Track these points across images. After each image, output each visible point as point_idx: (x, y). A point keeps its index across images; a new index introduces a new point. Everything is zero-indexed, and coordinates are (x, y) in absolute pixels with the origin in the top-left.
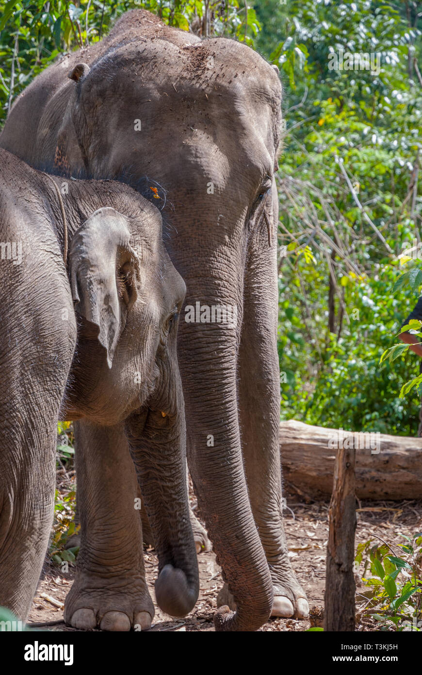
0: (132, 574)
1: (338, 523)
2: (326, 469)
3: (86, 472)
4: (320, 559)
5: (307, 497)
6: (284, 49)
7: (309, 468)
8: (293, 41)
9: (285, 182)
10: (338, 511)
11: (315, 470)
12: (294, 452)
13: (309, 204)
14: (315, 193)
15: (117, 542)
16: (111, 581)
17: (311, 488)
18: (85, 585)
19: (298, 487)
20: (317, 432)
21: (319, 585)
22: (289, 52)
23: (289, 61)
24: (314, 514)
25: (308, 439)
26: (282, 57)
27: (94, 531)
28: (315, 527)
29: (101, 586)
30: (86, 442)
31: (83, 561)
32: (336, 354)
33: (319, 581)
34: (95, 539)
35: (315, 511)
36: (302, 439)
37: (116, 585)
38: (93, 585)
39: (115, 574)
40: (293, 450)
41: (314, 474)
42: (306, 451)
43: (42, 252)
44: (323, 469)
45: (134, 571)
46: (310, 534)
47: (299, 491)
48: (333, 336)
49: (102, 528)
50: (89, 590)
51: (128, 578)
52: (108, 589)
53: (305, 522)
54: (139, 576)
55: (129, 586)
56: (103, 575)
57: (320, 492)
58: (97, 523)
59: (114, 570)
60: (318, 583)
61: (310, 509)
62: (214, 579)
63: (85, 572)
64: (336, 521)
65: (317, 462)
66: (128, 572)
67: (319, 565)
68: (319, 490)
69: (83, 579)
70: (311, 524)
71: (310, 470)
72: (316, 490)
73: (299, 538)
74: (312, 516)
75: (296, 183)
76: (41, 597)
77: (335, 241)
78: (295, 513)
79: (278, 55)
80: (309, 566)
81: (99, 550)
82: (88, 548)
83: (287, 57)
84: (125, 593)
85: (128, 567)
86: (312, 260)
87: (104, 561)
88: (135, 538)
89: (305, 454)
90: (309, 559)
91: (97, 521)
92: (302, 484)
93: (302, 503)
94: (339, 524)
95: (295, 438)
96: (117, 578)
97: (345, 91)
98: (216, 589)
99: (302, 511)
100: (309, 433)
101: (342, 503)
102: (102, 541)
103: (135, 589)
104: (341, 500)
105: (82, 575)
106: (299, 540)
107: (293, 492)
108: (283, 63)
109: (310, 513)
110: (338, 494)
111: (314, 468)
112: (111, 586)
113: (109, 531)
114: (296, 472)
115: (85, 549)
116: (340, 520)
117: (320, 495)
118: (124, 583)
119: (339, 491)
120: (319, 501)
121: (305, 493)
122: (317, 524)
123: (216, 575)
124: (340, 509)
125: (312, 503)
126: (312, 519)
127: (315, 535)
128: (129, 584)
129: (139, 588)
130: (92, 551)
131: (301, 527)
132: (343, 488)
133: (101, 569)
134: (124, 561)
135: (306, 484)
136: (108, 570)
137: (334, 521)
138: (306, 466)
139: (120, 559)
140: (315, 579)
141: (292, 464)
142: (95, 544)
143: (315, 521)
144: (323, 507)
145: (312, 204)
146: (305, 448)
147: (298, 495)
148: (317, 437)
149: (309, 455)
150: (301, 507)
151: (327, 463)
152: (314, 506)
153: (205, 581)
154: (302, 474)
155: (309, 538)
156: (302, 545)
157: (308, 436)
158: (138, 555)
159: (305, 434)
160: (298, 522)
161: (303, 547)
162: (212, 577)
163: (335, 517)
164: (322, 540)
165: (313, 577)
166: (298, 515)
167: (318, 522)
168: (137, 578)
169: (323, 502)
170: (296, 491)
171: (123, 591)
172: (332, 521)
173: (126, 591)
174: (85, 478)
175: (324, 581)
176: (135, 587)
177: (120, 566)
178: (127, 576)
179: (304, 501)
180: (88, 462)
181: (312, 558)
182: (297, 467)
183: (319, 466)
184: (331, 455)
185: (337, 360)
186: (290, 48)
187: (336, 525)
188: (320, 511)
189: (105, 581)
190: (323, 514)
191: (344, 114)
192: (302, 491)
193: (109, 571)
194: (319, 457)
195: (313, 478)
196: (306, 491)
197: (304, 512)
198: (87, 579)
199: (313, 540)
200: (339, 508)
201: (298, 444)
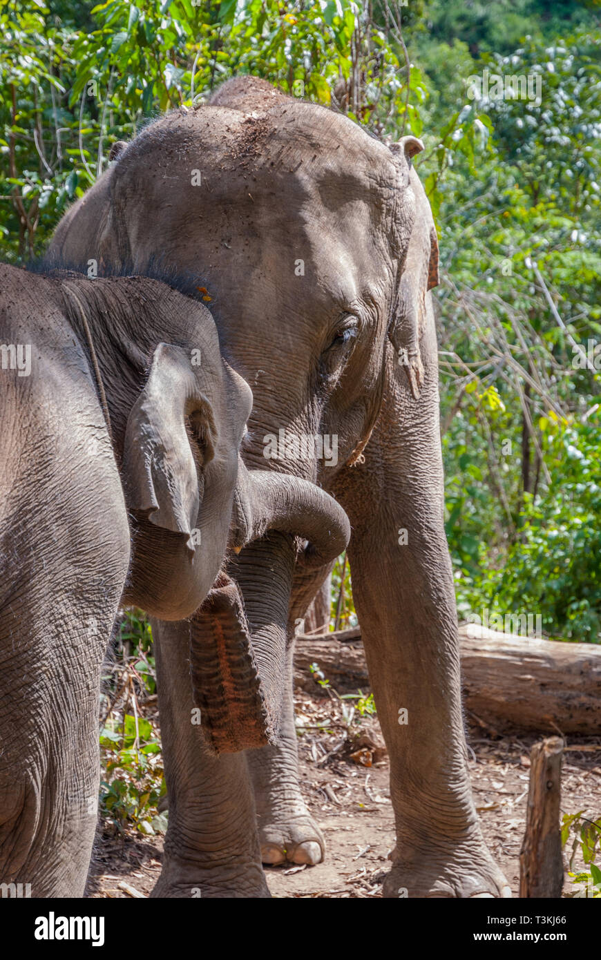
0: (243, 862)
1: (534, 878)
2: (519, 693)
3: (172, 722)
4: (510, 827)
5: (493, 731)
6: (460, 121)
7: (496, 691)
8: (472, 111)
9: (465, 295)
10: (533, 859)
11: (504, 694)
12: (475, 669)
13: (495, 325)
14: (503, 309)
15: (221, 819)
16: (213, 872)
17: (498, 718)
18: (177, 879)
19: (480, 717)
20: (505, 642)
21: (510, 867)
22: (467, 126)
23: (466, 138)
24: (503, 754)
25: (493, 652)
26: (458, 132)
27: (187, 805)
28: (504, 772)
29: (199, 879)
30: (172, 682)
31: (172, 844)
32: (533, 521)
33: (509, 862)
34: (189, 815)
35: (503, 749)
36: (485, 651)
37: (220, 878)
38: (187, 879)
39: (220, 862)
40: (474, 666)
41: (502, 699)
42: (491, 668)
43: (79, 428)
44: (513, 692)
45: (245, 857)
46: (497, 785)
47: (481, 722)
48: (528, 496)
49: (198, 799)
50: (183, 886)
51: (238, 868)
52: (209, 884)
53: (491, 765)
54: (254, 863)
55: (240, 879)
56: (201, 864)
57: (510, 724)
58: (191, 792)
59: (216, 858)
60: (507, 865)
61: (497, 747)
62: (363, 857)
63: (176, 860)
64: (531, 875)
65: (506, 683)
66: (237, 860)
67: (508, 835)
68: (509, 721)
69: (174, 869)
70: (497, 768)
71: (497, 694)
72: (505, 721)
73: (482, 791)
74: (499, 757)
75: (479, 297)
76: (119, 888)
77: (530, 372)
78: (476, 752)
79: (451, 129)
80: (496, 837)
81: (196, 831)
82: (180, 826)
83: (464, 132)
84: (234, 889)
85: (237, 852)
86: (498, 404)
87: (203, 846)
88: (245, 811)
89: (490, 672)
90: (495, 825)
91: (191, 791)
92: (486, 713)
93: (486, 737)
94: (536, 880)
95: (475, 650)
96: (221, 868)
97: (542, 177)
98: (364, 874)
99: (486, 749)
100: (495, 643)
101: (541, 847)
102: (198, 818)
103: (247, 884)
104: (538, 842)
105: (173, 865)
106: (481, 793)
107: (474, 724)
108: (460, 141)
109: (496, 752)
110: (534, 832)
111: (501, 692)
112: (214, 880)
113: (209, 805)
114: (477, 696)
115: (175, 829)
116: (536, 873)
117: (511, 728)
118: (231, 875)
119: (535, 827)
120: (508, 736)
121: (490, 724)
122: (507, 770)
123: (365, 850)
124: (537, 857)
125: (499, 738)
126: (499, 762)
127: (504, 787)
128: (238, 876)
129: (253, 881)
130: (185, 831)
131: (485, 773)
132: (542, 822)
133: (198, 857)
134: (231, 844)
135: (491, 713)
136: (209, 857)
137: (528, 875)
138: (491, 688)
139: (225, 842)
140: (503, 858)
141: (472, 685)
142: (188, 822)
143: (503, 764)
144: (515, 745)
145: (500, 325)
146: (490, 663)
147: (480, 727)
148: (505, 648)
149: (495, 672)
150: (484, 744)
151: (520, 685)
152: (502, 743)
153: (350, 860)
154: (486, 699)
155: (495, 791)
156: (486, 802)
157: (493, 648)
158: (251, 834)
159: (490, 644)
160: (481, 766)
161: (487, 806)
162: (361, 853)
163: (529, 869)
164: (513, 794)
165: (500, 855)
166: (480, 756)
167: (507, 765)
168: (250, 867)
169: (514, 737)
170: (477, 723)
171: (231, 886)
172: (524, 874)
173: (234, 886)
174: (171, 731)
175: (516, 862)
176: (247, 879)
177: (226, 851)
178: (235, 865)
179: (489, 736)
180: (175, 709)
181: (498, 824)
182: (479, 689)
183: (509, 688)
184: (525, 674)
185: (533, 528)
186: (469, 120)
187: (530, 881)
188: (511, 751)
189: (204, 873)
190: (514, 754)
191: (541, 206)
192: (486, 722)
193: (210, 859)
194: (508, 676)
195: (501, 704)
196: (491, 721)
197: (489, 751)
198: (179, 870)
199: (501, 794)
200: (535, 853)
201: (480, 658)
